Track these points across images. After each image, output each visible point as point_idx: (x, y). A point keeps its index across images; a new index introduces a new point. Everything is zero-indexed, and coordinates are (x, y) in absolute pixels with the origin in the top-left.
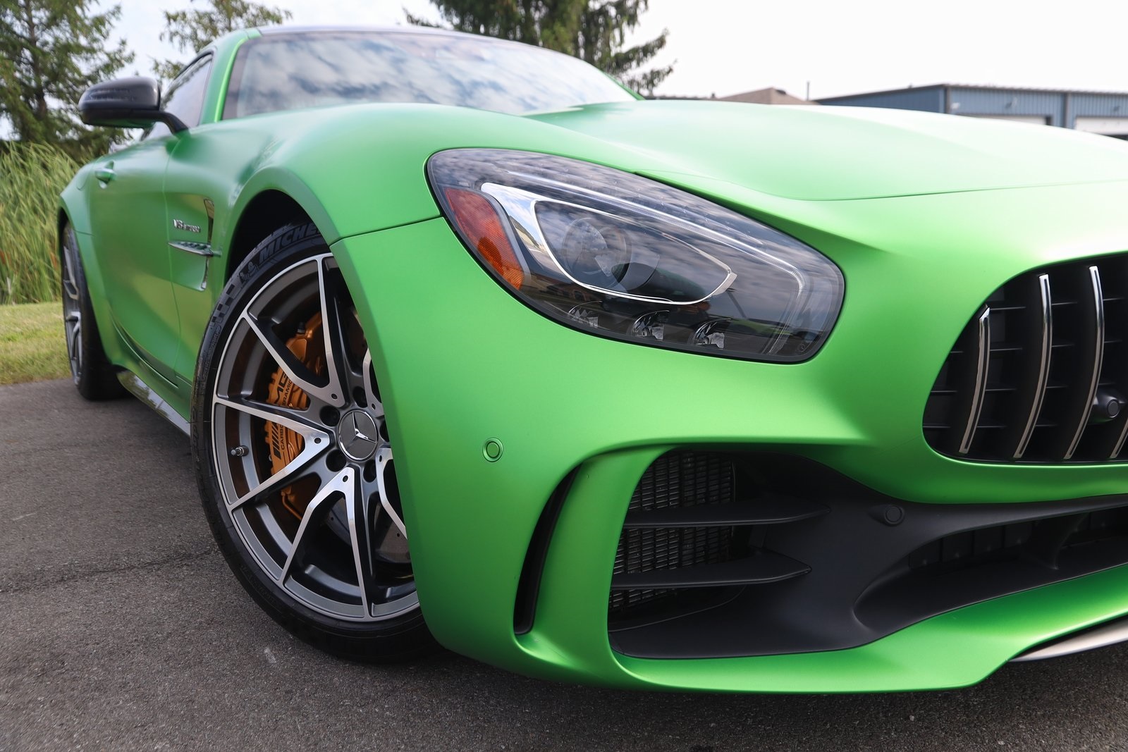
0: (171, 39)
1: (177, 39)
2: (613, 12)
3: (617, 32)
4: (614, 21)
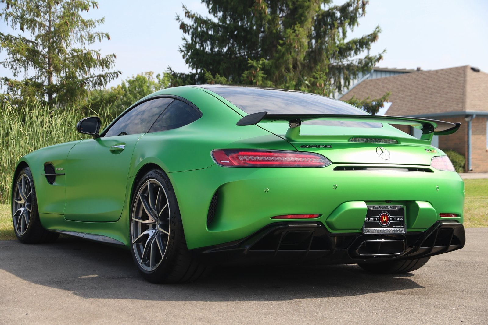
0: (6, 19)
1: (10, 19)
2: (338, 14)
3: (340, 30)
4: (339, 21)
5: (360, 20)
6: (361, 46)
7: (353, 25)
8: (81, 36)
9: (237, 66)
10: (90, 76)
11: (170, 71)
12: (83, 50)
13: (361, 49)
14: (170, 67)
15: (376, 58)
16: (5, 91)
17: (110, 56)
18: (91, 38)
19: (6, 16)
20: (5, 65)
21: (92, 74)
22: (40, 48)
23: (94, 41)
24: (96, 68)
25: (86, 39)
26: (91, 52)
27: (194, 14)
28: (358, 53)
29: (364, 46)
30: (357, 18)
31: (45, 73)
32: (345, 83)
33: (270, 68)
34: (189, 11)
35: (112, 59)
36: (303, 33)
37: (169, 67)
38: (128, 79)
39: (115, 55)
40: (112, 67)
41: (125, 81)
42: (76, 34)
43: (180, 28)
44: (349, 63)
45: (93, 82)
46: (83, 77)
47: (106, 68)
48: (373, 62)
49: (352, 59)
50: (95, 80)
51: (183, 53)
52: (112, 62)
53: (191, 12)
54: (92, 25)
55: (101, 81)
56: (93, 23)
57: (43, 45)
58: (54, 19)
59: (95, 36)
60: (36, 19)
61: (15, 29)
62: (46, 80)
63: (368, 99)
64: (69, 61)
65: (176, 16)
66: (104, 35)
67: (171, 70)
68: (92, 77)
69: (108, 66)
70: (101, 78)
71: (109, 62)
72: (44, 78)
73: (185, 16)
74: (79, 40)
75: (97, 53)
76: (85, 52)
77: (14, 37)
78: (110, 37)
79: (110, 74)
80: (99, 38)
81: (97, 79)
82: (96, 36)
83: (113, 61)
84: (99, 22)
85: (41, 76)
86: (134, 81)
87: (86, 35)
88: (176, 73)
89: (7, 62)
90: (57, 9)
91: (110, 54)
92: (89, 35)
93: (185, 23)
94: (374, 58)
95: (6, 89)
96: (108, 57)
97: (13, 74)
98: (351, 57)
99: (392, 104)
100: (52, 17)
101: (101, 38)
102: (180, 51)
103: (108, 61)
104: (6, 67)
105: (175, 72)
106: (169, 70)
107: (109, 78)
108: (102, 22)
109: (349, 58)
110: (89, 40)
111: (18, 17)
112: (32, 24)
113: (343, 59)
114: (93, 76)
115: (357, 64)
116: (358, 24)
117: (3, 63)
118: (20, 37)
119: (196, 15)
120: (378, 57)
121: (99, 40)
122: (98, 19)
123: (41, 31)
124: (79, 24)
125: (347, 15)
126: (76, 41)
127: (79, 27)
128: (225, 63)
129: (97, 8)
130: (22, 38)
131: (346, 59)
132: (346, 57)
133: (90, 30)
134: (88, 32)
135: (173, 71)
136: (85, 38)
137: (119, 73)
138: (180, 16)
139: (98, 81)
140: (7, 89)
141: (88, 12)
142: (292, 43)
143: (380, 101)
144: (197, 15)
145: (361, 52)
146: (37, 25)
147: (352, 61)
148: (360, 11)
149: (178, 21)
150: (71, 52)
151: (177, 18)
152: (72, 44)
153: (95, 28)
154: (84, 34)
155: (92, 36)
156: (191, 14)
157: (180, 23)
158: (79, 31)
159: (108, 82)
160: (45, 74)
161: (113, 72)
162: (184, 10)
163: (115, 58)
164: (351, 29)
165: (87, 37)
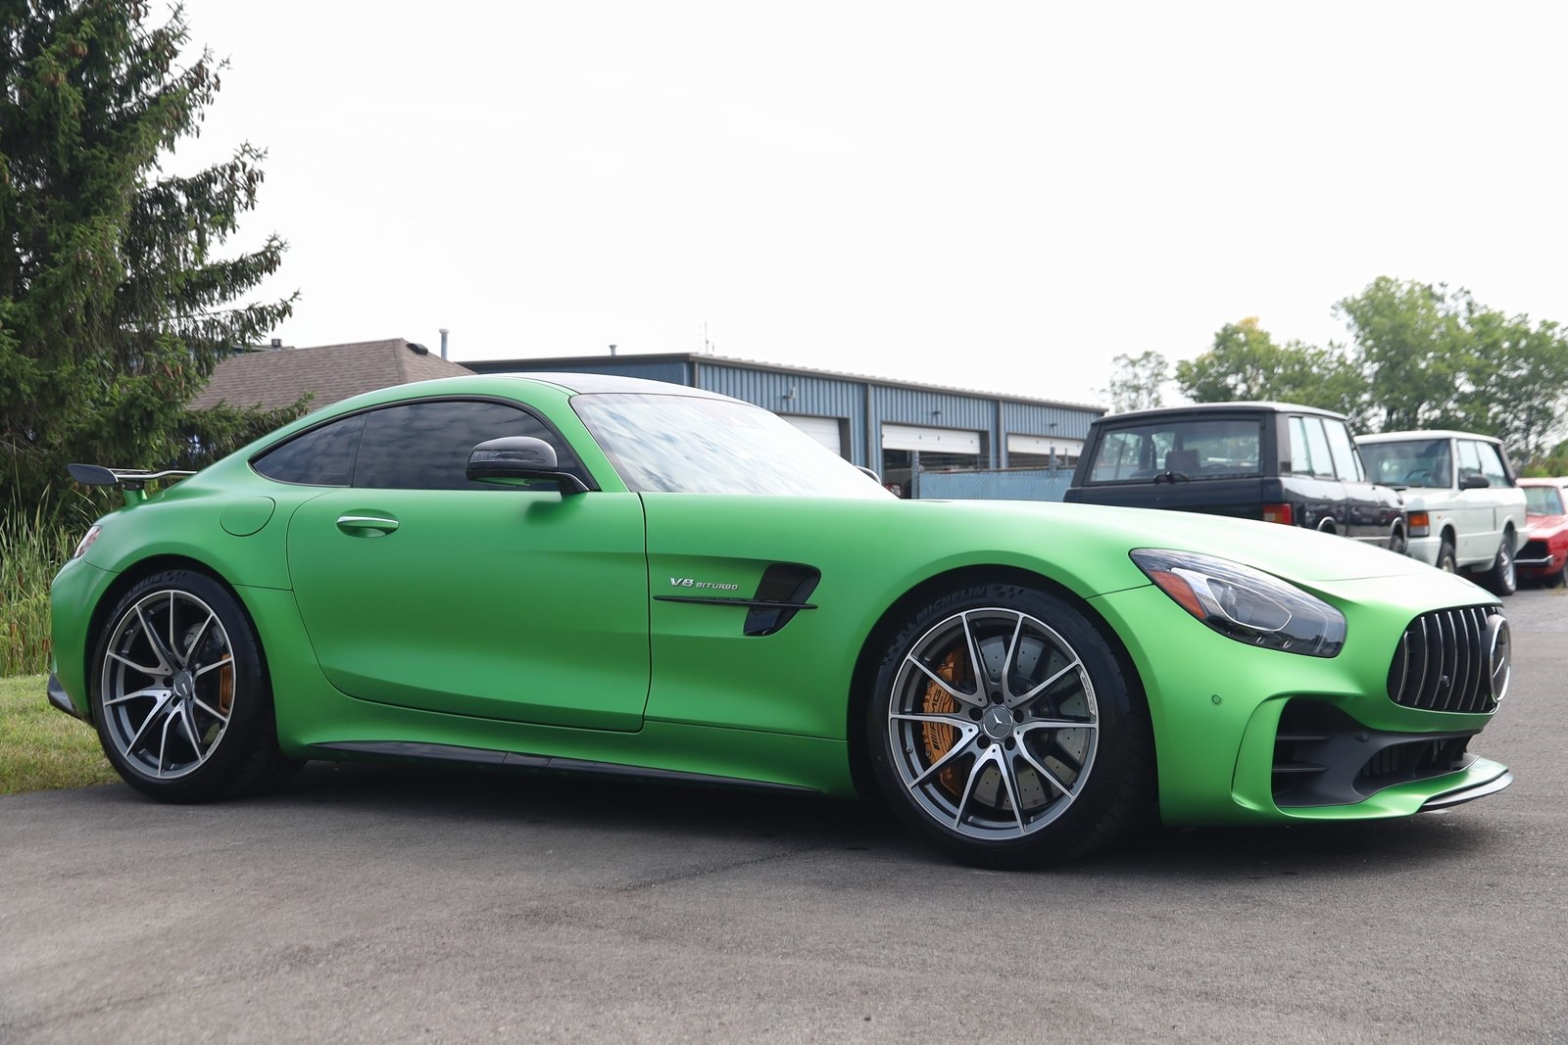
5: (240, 216)
7: (224, 227)
13: (236, 288)
15: (276, 311)
28: (230, 295)
29: (245, 281)
30: (233, 212)
44: (208, 319)
49: (216, 309)
94: (272, 310)
98: (213, 305)
109: (208, 307)
113: (194, 310)
115: (228, 323)
116: (234, 229)
120: (280, 307)
125: (207, 203)
131: (201, 308)
132: (200, 304)
145: (238, 295)
147: (217, 314)
148: (242, 194)
164: (218, 237)
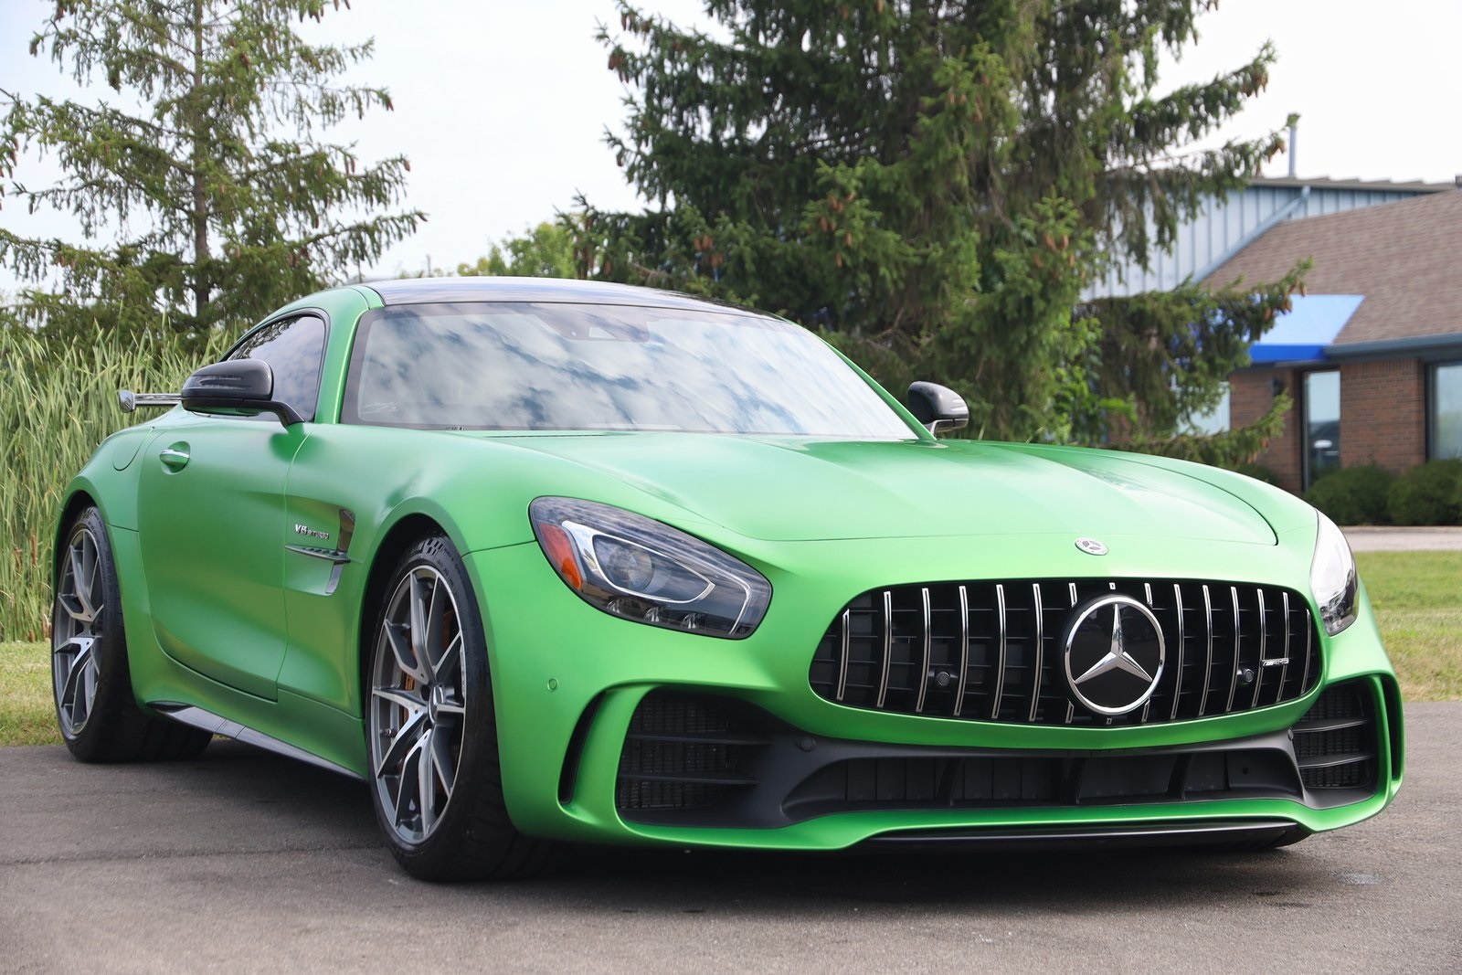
0: (57, 50)
1: (71, 50)
3: (1137, 57)
4: (1132, 29)
6: (1213, 110)
7: (1181, 38)
8: (300, 101)
9: (793, 184)
10: (327, 231)
11: (584, 208)
12: (301, 147)
13: (1211, 119)
14: (583, 194)
15: (1262, 148)
16: (56, 284)
17: (390, 163)
18: (330, 106)
19: (57, 44)
20: (58, 202)
21: (334, 224)
22: (167, 144)
23: (341, 117)
24: (348, 203)
25: (313, 111)
26: (327, 151)
27: (651, 20)
28: (1202, 131)
29: (1222, 109)
30: (1191, 16)
31: (184, 224)
32: (1160, 232)
33: (892, 190)
34: (635, 9)
35: (397, 174)
36: (1002, 69)
37: (577, 195)
38: (510, 239)
39: (407, 159)
40: (398, 199)
41: (501, 246)
42: (284, 93)
43: (611, 67)
44: (1169, 165)
45: (337, 248)
46: (305, 233)
47: (379, 201)
48: (1252, 160)
49: (1182, 151)
50: (343, 241)
51: (618, 148)
52: (397, 182)
53: (640, 13)
54: (333, 64)
55: (363, 246)
56: (339, 57)
57: (179, 134)
58: (209, 50)
59: (343, 100)
60: (157, 48)
61: (88, 85)
62: (188, 246)
63: (1237, 282)
64: (260, 183)
65: (596, 29)
66: (374, 95)
67: (585, 203)
68: (333, 233)
69: (385, 197)
70: (363, 234)
71: (389, 183)
72: (180, 238)
73: (621, 27)
74: (291, 115)
75: (346, 155)
76: (306, 151)
77: (85, 111)
78: (393, 102)
79: (391, 222)
80: (356, 104)
81: (350, 237)
82: (347, 99)
83: (399, 179)
84: (356, 53)
85: (170, 234)
86: (527, 244)
87: (315, 98)
88: (602, 214)
89: (64, 191)
90: (219, 16)
91: (390, 158)
92: (324, 96)
93: (626, 49)
94: (1257, 148)
95: (61, 279)
96: (384, 167)
97: (82, 229)
98: (1178, 146)
99: (1364, 302)
100: (203, 42)
101: (364, 106)
102: (609, 141)
103: (384, 180)
104: (60, 208)
105: (599, 209)
106: (578, 203)
107: (388, 233)
108: (368, 55)
109: (1171, 149)
110: (323, 113)
111: (97, 47)
112: (141, 66)
113: (1153, 154)
114: (338, 230)
115: (1197, 167)
116: (1195, 37)
117: (50, 195)
118: (105, 110)
119: (656, 23)
120: (1268, 142)
121: (357, 112)
122: (354, 45)
123: (172, 88)
124: (293, 61)
125: (1158, 8)
126: (283, 118)
127: (294, 71)
128: (755, 176)
129: (349, 8)
130: (109, 111)
131: (1161, 152)
132: (1161, 145)
133: (326, 81)
134: (322, 88)
135: (593, 208)
136: (310, 108)
137: (417, 218)
138: (609, 25)
139: (352, 246)
140: (63, 279)
141: (318, 21)
142: (965, 104)
143: (1276, 290)
144: (662, 21)
145: (1213, 129)
146: (160, 68)
147: (1181, 158)
149: (603, 42)
150: (263, 153)
151: (600, 32)
152: (269, 127)
153: (343, 72)
154: (310, 93)
155: (333, 99)
156: (641, 19)
157: (610, 48)
158: (292, 86)
159: (384, 249)
160: (186, 227)
161: (397, 214)
162: (617, 7)
163: (408, 168)
164: (1173, 53)
165: (317, 103)
